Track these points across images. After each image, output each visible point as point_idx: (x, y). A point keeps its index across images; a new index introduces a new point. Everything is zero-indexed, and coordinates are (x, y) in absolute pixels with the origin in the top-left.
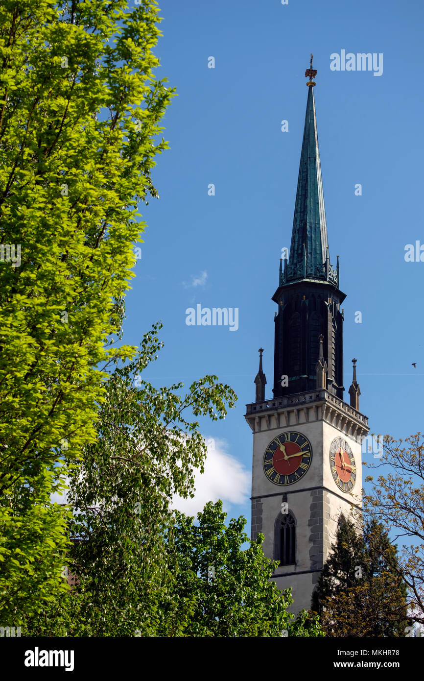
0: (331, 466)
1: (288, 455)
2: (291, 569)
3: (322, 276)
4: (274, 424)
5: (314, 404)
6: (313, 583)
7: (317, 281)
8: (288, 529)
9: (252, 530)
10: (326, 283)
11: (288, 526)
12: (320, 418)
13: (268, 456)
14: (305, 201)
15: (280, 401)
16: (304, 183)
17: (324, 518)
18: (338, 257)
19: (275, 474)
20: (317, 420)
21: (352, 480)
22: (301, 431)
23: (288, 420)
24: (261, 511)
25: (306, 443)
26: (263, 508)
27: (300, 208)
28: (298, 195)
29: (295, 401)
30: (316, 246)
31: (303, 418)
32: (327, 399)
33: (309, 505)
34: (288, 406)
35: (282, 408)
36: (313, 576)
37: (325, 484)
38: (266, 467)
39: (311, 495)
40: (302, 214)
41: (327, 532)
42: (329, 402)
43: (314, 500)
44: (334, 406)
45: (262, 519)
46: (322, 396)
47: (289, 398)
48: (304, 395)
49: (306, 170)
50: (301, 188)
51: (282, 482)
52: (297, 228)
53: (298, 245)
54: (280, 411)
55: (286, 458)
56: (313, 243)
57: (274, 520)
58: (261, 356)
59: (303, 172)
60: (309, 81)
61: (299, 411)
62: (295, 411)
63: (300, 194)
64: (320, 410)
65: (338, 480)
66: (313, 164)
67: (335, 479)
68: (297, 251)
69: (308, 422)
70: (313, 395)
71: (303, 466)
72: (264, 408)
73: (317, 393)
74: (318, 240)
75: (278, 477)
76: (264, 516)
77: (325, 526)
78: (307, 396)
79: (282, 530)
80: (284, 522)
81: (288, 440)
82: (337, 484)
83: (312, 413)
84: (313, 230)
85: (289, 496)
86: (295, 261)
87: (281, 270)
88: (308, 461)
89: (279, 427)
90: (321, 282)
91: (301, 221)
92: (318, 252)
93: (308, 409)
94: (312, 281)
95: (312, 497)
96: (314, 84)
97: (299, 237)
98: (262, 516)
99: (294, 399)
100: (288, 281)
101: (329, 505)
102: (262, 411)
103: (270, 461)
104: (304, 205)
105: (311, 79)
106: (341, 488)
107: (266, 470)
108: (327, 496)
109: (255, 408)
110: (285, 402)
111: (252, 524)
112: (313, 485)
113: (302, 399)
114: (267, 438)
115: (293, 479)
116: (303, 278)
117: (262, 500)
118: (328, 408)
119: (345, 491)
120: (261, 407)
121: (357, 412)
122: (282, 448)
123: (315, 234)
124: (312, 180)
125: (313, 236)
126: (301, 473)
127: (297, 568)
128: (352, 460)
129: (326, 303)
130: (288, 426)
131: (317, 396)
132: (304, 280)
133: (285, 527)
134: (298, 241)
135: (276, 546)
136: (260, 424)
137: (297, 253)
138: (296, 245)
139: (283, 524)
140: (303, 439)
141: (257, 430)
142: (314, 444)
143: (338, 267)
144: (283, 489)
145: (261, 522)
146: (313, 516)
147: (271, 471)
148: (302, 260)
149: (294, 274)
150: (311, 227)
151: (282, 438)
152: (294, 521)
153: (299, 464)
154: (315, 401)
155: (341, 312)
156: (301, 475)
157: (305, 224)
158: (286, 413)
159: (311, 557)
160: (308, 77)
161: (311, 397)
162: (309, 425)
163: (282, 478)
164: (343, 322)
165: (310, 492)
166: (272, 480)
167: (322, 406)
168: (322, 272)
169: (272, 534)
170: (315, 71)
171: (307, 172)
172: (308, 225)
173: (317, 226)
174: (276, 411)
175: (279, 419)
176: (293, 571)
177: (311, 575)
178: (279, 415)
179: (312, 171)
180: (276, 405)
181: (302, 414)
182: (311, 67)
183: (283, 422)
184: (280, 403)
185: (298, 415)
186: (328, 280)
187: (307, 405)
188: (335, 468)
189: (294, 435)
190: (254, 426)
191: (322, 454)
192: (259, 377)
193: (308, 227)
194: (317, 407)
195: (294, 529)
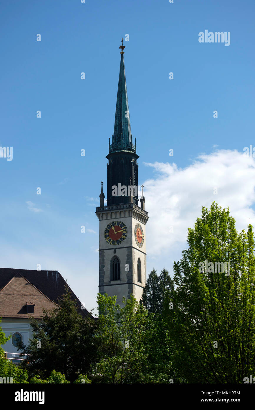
0: (135, 237)
1: (116, 232)
2: (118, 282)
3: (129, 148)
4: (109, 217)
5: (128, 209)
6: (128, 289)
7: (127, 151)
8: (116, 265)
9: (100, 264)
10: (132, 152)
11: (116, 263)
12: (130, 216)
13: (106, 231)
14: (121, 111)
15: (112, 207)
16: (120, 102)
17: (133, 260)
18: (135, 138)
19: (110, 240)
20: (129, 216)
21: (142, 241)
22: (122, 221)
23: (116, 216)
24: (104, 256)
25: (124, 227)
26: (105, 255)
27: (119, 115)
28: (117, 107)
29: (119, 207)
30: (126, 134)
31: (122, 215)
32: (134, 207)
33: (126, 254)
34: (116, 210)
35: (113, 210)
36: (128, 285)
37: (133, 245)
38: (106, 236)
39: (127, 250)
40: (119, 118)
41: (134, 266)
42: (135, 209)
43: (128, 252)
44: (136, 210)
45: (104, 259)
46: (132, 206)
47: (116, 206)
48: (123, 205)
49: (121, 96)
50: (118, 105)
51: (113, 243)
52: (118, 124)
53: (118, 133)
54: (112, 211)
55: (115, 233)
56: (125, 133)
57: (110, 260)
58: (102, 185)
59: (120, 97)
60: (121, 51)
61: (121, 212)
62: (119, 212)
63: (118, 108)
64: (130, 212)
65: (138, 243)
66: (124, 94)
67: (136, 242)
68: (118, 135)
69: (125, 217)
70: (128, 205)
71: (123, 237)
72: (104, 210)
73: (130, 205)
74: (127, 130)
75: (111, 241)
76: (105, 258)
77: (133, 264)
78: (125, 206)
79: (113, 265)
80: (114, 261)
81: (116, 224)
82: (137, 244)
83: (127, 213)
84: (125, 126)
85: (117, 250)
86: (117, 140)
87: (109, 143)
88: (125, 235)
89: (111, 219)
90: (129, 152)
91: (119, 121)
92: (127, 136)
93: (125, 211)
94: (125, 151)
95: (127, 251)
96: (124, 53)
97: (118, 129)
98: (104, 258)
99: (118, 206)
100: (114, 150)
101: (135, 254)
102: (104, 211)
103: (108, 234)
104: (120, 113)
105: (122, 50)
106: (138, 246)
107: (106, 238)
108: (134, 250)
109: (100, 209)
110: (115, 207)
111: (100, 261)
112: (128, 245)
113: (122, 207)
114: (106, 223)
115: (118, 242)
116: (121, 149)
117: (104, 251)
118: (134, 211)
119: (140, 247)
120: (103, 209)
121: (145, 211)
122: (113, 228)
123: (126, 128)
124: (124, 101)
125: (125, 129)
126: (122, 240)
127: (121, 282)
128: (142, 233)
129: (131, 161)
130: (116, 218)
131: (129, 206)
132: (122, 151)
133: (115, 263)
134: (118, 131)
135: (111, 271)
136: (102, 217)
137: (118, 137)
138: (117, 133)
139: (114, 262)
140: (123, 225)
141: (101, 219)
142: (128, 227)
143: (135, 143)
144: (114, 247)
145: (104, 261)
146: (128, 259)
147: (108, 238)
148: (121, 140)
149: (117, 146)
150: (124, 125)
151: (113, 224)
152: (119, 261)
153: (121, 236)
154: (128, 208)
155: (137, 165)
156: (122, 241)
157: (121, 123)
158: (115, 212)
159: (127, 277)
160: (121, 49)
161: (126, 206)
162: (125, 218)
163: (113, 242)
164: (138, 169)
165: (126, 249)
166: (109, 242)
167: (131, 210)
168: (129, 146)
169: (109, 267)
170: (124, 47)
171: (122, 97)
172: (123, 123)
173: (127, 124)
174: (110, 212)
175: (111, 215)
176: (119, 283)
177: (127, 285)
178: (111, 213)
179: (124, 97)
180: (110, 209)
181: (122, 213)
182: (122, 44)
183: (114, 217)
184: (112, 208)
185: (120, 214)
186: (132, 150)
187: (125, 210)
188: (136, 237)
189: (119, 223)
190: (100, 218)
191: (131, 232)
192: (101, 195)
193: (123, 124)
194: (129, 211)
195: (119, 264)
